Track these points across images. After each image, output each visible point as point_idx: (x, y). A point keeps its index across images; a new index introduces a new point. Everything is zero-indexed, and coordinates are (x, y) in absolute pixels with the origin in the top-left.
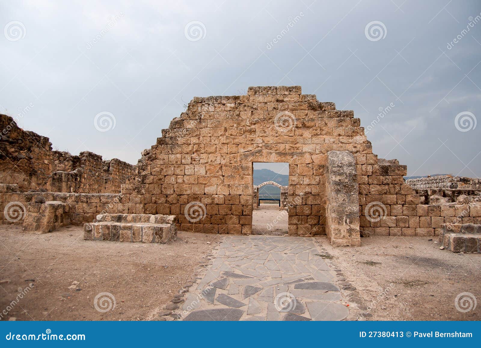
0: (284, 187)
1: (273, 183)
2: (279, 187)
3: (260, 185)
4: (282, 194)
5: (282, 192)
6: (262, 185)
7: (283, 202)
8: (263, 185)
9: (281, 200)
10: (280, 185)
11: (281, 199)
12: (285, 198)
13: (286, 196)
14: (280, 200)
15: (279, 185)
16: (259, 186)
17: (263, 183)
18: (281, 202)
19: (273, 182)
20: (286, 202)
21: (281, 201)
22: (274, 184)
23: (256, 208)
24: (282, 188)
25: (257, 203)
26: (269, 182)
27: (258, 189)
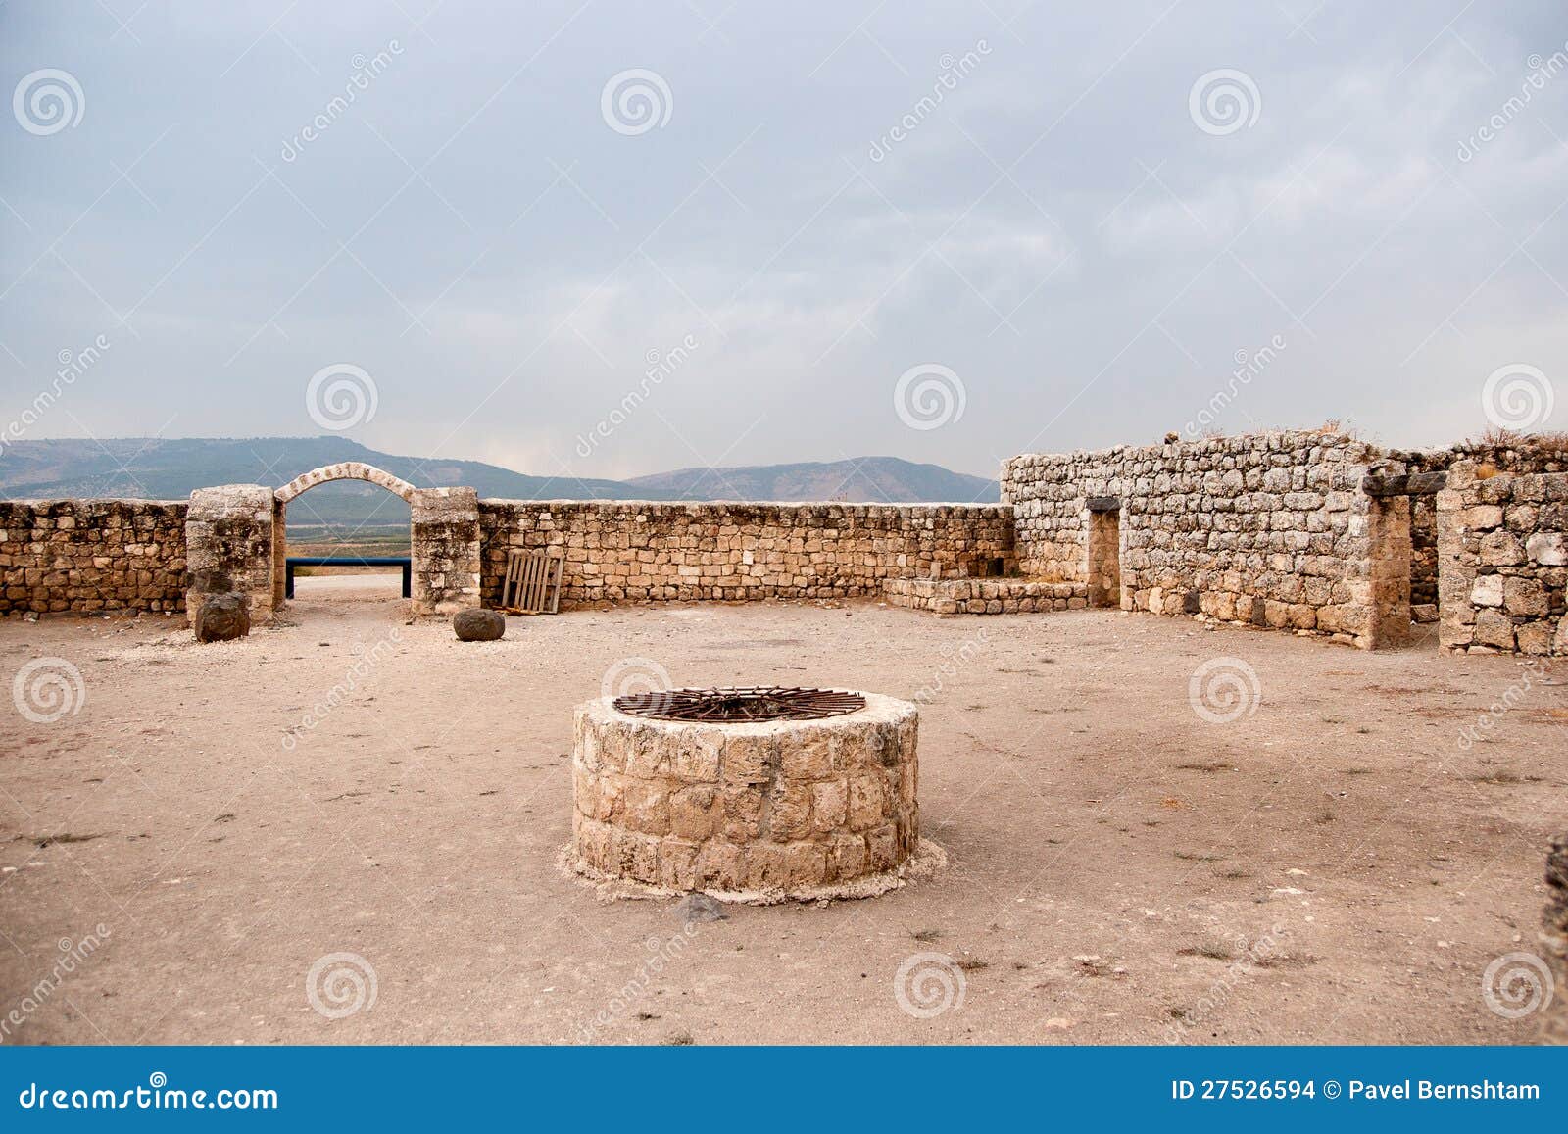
0: (430, 492)
1: (367, 473)
2: (401, 492)
3: (293, 486)
4: (420, 529)
5: (420, 521)
6: (304, 481)
7: (425, 576)
8: (311, 480)
9: (417, 566)
10: (406, 486)
11: (414, 560)
12: (435, 554)
13: (443, 541)
14: (406, 566)
15: (398, 481)
16: (286, 491)
17: (309, 476)
18: (414, 578)
19: (364, 466)
20: (442, 576)
21: (414, 568)
22: (372, 475)
23: (270, 616)
24: (417, 499)
25: (278, 583)
26: (343, 465)
27: (278, 504)
